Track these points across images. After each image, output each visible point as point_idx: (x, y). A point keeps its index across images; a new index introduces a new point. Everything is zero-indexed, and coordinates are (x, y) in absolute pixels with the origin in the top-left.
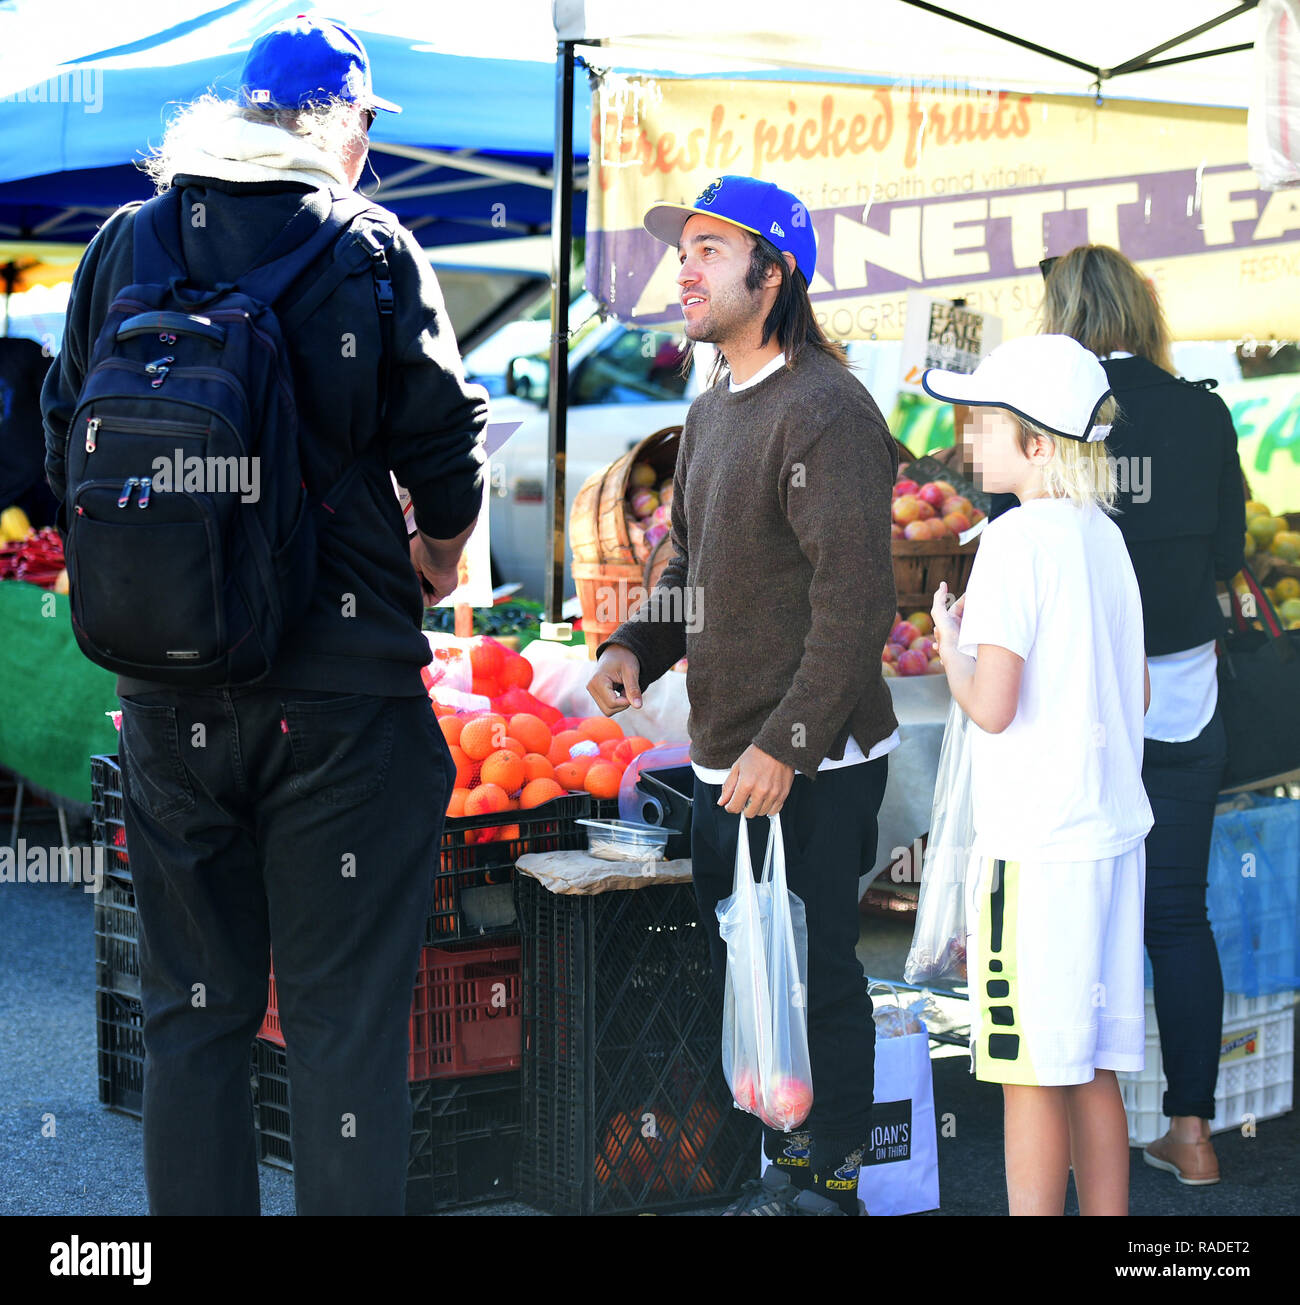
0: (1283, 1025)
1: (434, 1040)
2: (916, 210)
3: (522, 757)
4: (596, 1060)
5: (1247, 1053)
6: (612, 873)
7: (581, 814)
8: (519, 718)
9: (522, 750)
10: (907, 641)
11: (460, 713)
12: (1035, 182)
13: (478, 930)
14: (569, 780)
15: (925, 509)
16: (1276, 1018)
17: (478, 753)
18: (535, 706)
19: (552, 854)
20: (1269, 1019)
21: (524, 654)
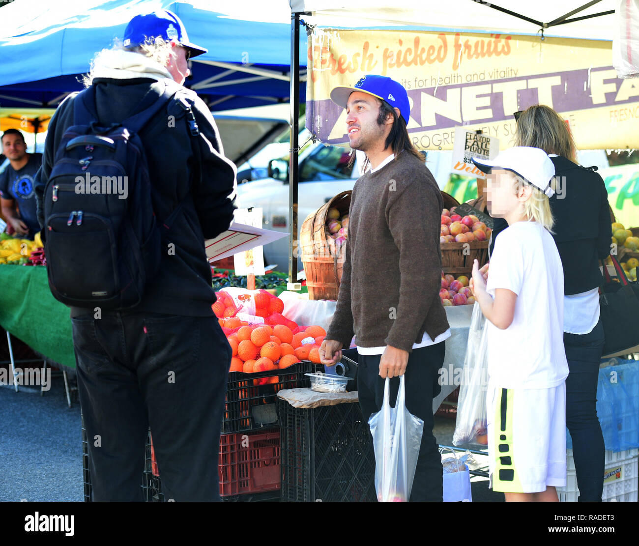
0: (633, 465)
1: (240, 476)
2: (459, 89)
3: (279, 345)
4: (316, 485)
5: (616, 478)
6: (322, 398)
7: (307, 371)
8: (278, 327)
9: (280, 342)
10: (456, 289)
11: (250, 325)
12: (514, 76)
13: (260, 425)
14: (301, 355)
15: (465, 228)
16: (630, 462)
17: (259, 343)
18: (285, 321)
19: (294, 389)
20: (627, 462)
21: (280, 297)
